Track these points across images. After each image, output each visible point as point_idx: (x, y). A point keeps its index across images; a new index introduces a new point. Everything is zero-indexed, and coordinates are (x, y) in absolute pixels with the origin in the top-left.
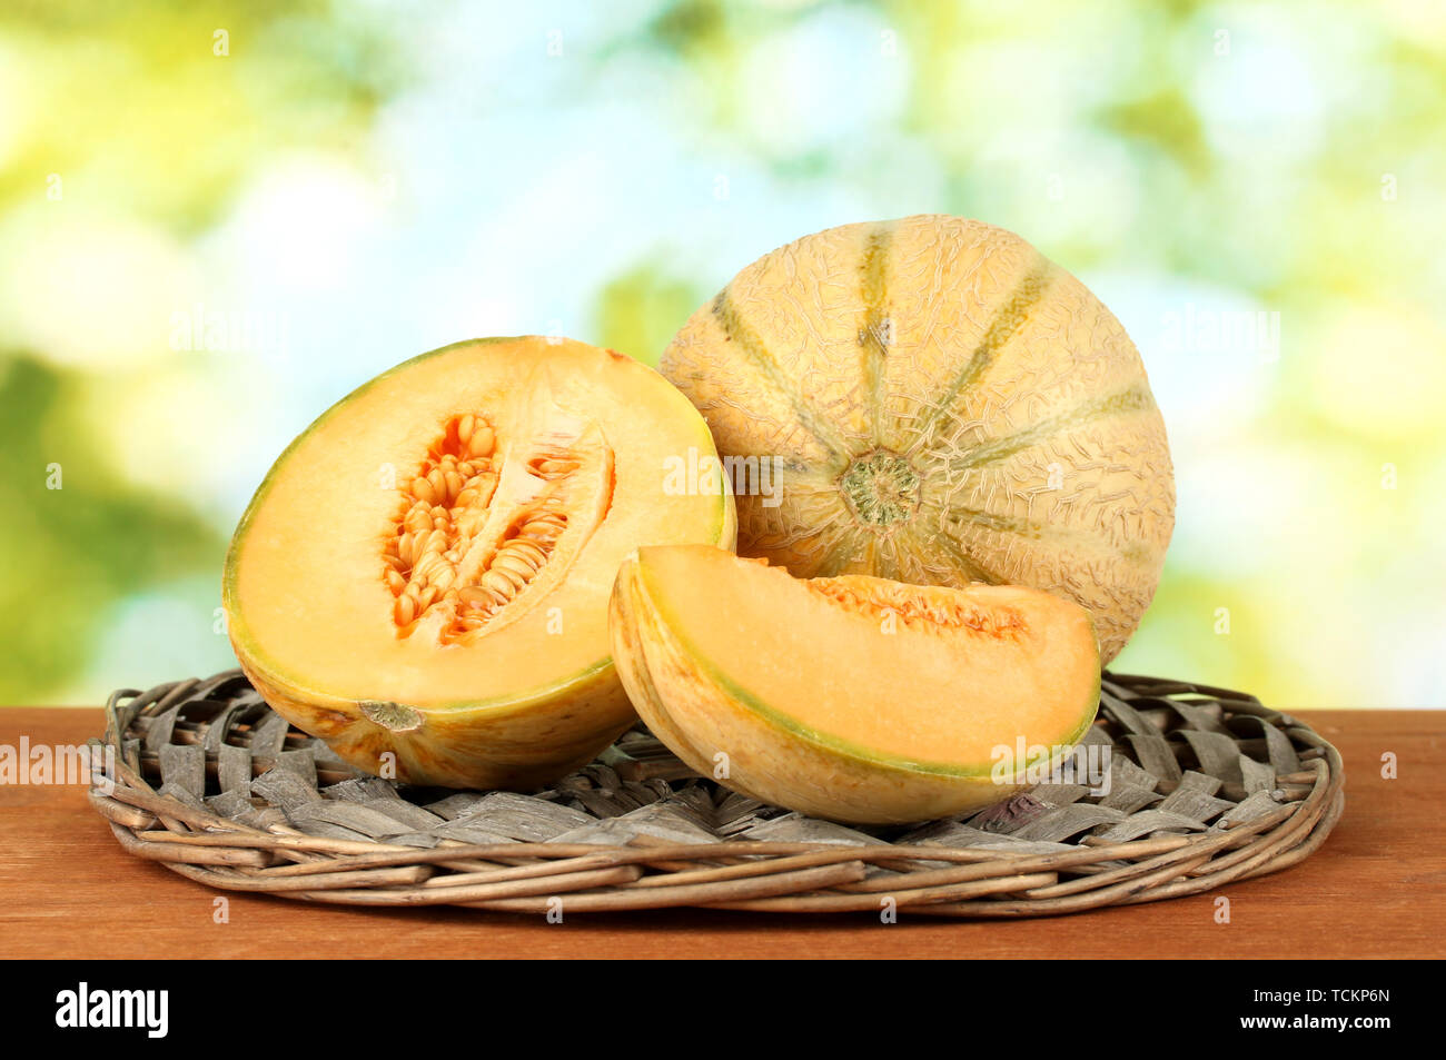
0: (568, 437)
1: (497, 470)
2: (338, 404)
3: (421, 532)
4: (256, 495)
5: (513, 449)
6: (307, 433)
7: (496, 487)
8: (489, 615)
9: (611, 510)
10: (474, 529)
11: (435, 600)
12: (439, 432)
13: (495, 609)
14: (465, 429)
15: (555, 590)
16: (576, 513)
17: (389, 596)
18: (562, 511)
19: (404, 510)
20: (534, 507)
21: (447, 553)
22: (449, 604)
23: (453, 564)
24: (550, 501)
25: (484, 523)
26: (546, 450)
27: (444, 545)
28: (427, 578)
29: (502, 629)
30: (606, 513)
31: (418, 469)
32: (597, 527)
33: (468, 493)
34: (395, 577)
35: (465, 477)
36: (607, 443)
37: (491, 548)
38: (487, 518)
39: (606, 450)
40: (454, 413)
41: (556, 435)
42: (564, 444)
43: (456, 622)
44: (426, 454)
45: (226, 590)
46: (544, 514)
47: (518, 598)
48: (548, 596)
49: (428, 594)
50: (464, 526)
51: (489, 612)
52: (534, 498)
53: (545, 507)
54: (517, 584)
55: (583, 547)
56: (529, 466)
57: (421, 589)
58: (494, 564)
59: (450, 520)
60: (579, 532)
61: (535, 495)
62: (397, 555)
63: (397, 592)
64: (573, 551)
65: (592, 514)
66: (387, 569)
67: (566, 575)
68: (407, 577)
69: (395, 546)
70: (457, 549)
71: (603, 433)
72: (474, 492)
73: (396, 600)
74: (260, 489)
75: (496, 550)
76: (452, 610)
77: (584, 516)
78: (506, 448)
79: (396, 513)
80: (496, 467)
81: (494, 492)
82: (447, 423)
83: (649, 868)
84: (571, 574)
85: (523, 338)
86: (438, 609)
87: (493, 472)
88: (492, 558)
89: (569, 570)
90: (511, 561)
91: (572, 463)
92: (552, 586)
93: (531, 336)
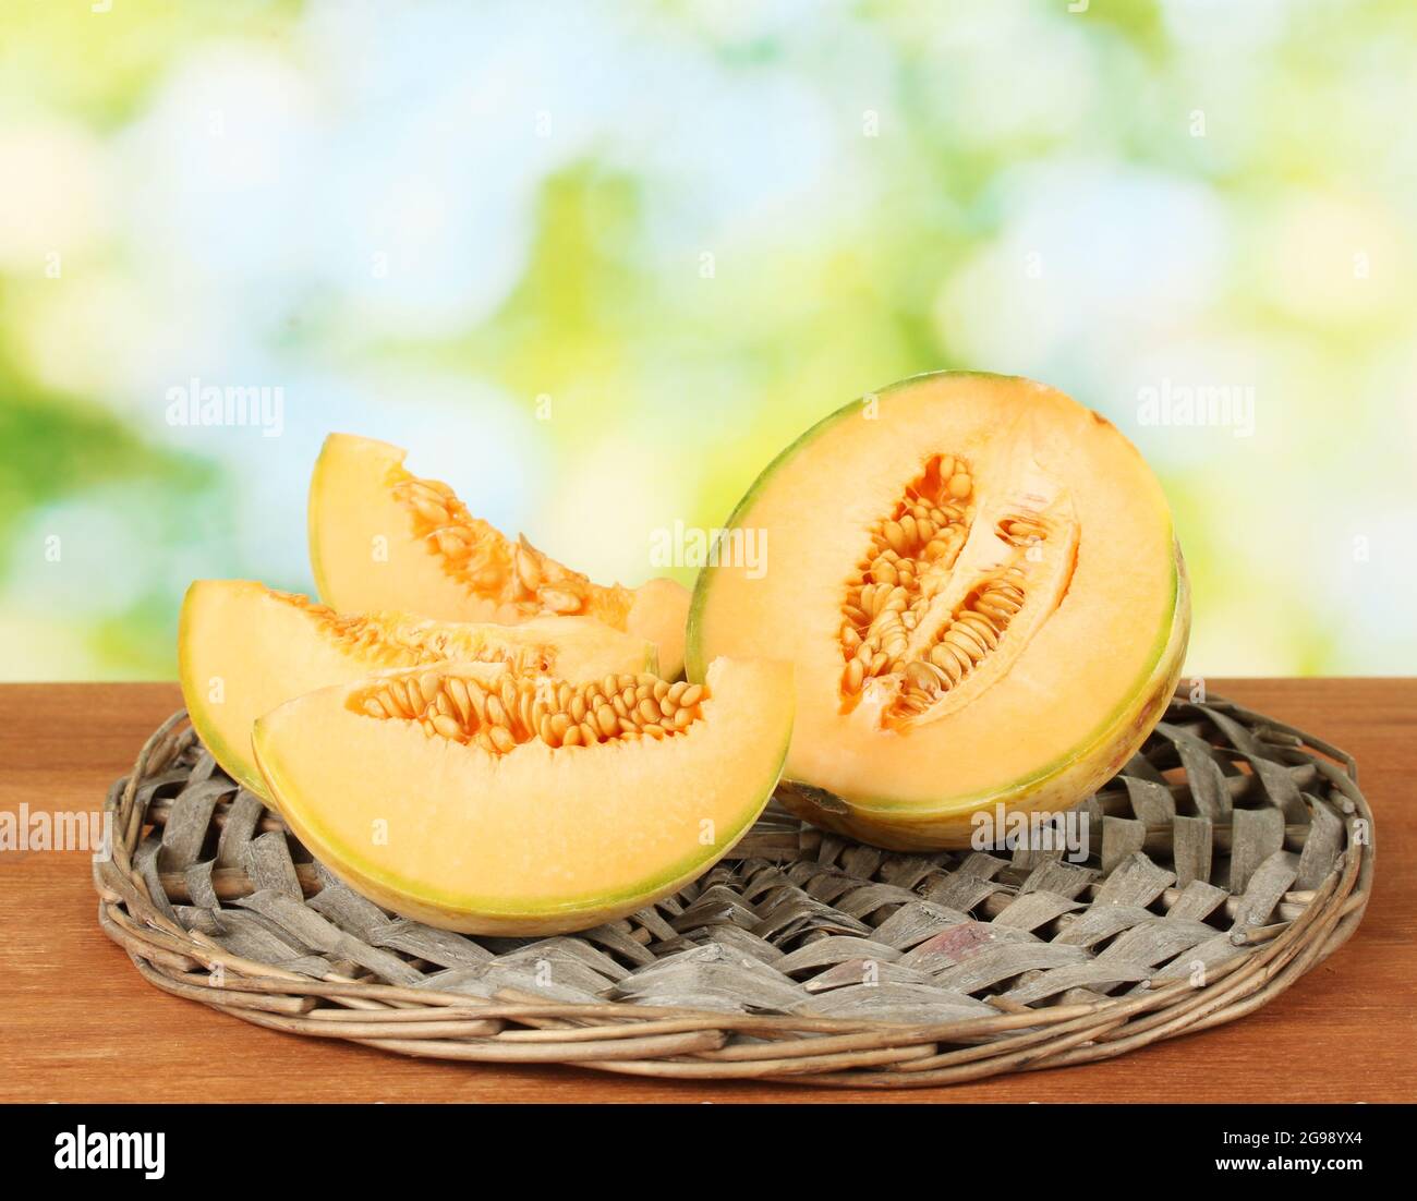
0: (1042, 501)
1: (968, 525)
2: (828, 418)
3: (884, 586)
4: (736, 511)
5: (986, 505)
6: (794, 446)
7: (964, 545)
8: (931, 699)
9: (1067, 597)
10: (935, 589)
11: (884, 671)
12: (918, 471)
13: (938, 692)
14: (946, 468)
15: (998, 682)
16: (1033, 593)
17: (840, 658)
18: (1023, 586)
19: (872, 557)
20: (997, 575)
21: (905, 614)
22: (895, 678)
23: (908, 630)
24: (1011, 571)
25: (947, 585)
26: (1018, 514)
27: (903, 605)
28: (881, 640)
29: (938, 720)
30: (1061, 600)
31: (892, 510)
32: (1050, 614)
33: (936, 545)
34: (851, 635)
35: (936, 526)
36: (1076, 517)
37: (946, 617)
38: (949, 581)
39: (1074, 525)
40: (935, 451)
41: (1029, 498)
42: (1036, 507)
43: (899, 699)
44: (903, 493)
45: (690, 621)
46: (1005, 585)
47: (963, 684)
48: (990, 688)
49: (879, 661)
50: (927, 585)
51: (932, 696)
52: (998, 566)
53: (1006, 577)
54: (964, 663)
55: (1034, 635)
56: (998, 528)
57: (874, 653)
58: (948, 636)
59: (914, 573)
60: (1033, 617)
61: (999, 562)
62: (858, 606)
63: (849, 655)
64: (1022, 638)
65: (1049, 597)
66: (843, 627)
67: (1011, 667)
68: (863, 636)
69: (858, 595)
70: (915, 610)
71: (1074, 505)
72: (942, 545)
73: (846, 665)
74: (740, 505)
75: (952, 621)
76: (897, 685)
77: (1040, 600)
78: (981, 500)
79: (863, 559)
80: (968, 520)
81: (961, 549)
82: (928, 460)
83: (509, 1024)
84: (1015, 666)
85: (1014, 378)
86: (884, 684)
87: (963, 524)
88: (947, 629)
89: (1015, 662)
90: (964, 638)
91: (1041, 530)
92: (996, 676)
93: (1023, 379)
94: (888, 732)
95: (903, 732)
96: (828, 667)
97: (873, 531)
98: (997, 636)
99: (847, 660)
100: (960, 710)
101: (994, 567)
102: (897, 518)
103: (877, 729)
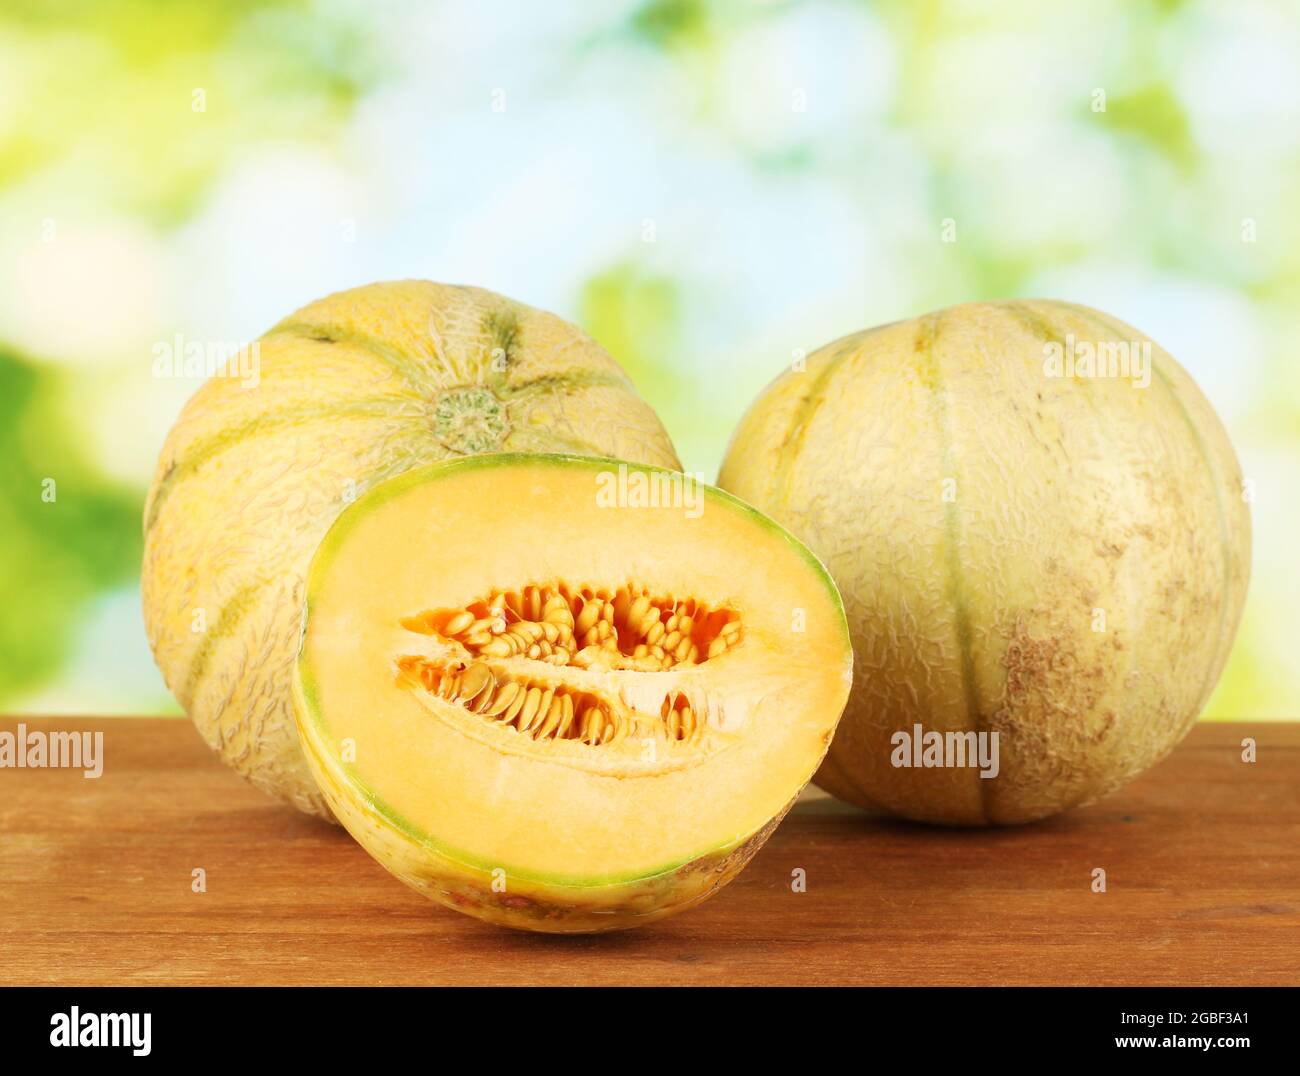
94: (395, 669)
95: (401, 683)
96: (457, 595)
97: (630, 587)
98: (553, 734)
99: (472, 609)
100: (446, 725)
101: (630, 706)
102: (654, 604)
103: (395, 658)
